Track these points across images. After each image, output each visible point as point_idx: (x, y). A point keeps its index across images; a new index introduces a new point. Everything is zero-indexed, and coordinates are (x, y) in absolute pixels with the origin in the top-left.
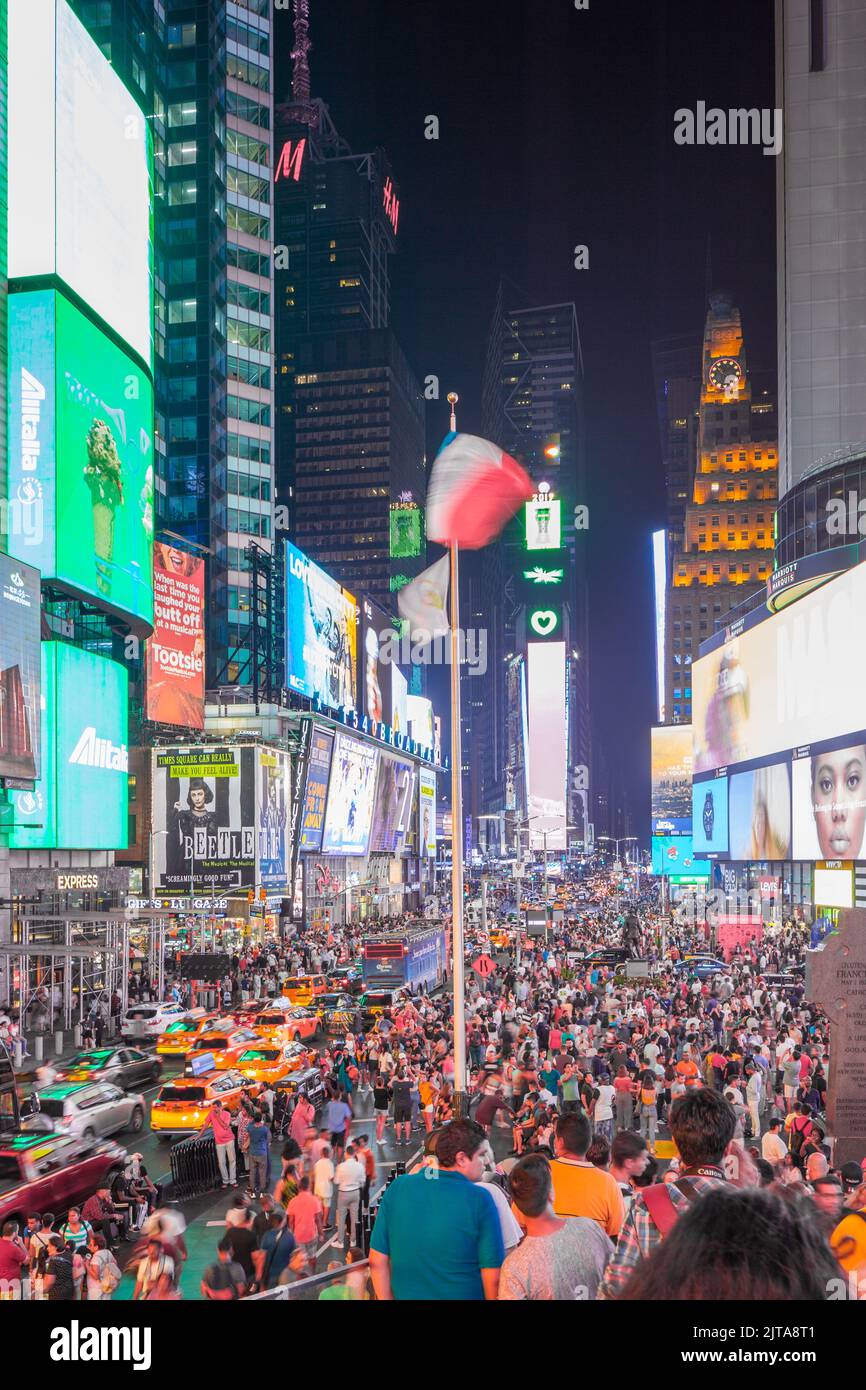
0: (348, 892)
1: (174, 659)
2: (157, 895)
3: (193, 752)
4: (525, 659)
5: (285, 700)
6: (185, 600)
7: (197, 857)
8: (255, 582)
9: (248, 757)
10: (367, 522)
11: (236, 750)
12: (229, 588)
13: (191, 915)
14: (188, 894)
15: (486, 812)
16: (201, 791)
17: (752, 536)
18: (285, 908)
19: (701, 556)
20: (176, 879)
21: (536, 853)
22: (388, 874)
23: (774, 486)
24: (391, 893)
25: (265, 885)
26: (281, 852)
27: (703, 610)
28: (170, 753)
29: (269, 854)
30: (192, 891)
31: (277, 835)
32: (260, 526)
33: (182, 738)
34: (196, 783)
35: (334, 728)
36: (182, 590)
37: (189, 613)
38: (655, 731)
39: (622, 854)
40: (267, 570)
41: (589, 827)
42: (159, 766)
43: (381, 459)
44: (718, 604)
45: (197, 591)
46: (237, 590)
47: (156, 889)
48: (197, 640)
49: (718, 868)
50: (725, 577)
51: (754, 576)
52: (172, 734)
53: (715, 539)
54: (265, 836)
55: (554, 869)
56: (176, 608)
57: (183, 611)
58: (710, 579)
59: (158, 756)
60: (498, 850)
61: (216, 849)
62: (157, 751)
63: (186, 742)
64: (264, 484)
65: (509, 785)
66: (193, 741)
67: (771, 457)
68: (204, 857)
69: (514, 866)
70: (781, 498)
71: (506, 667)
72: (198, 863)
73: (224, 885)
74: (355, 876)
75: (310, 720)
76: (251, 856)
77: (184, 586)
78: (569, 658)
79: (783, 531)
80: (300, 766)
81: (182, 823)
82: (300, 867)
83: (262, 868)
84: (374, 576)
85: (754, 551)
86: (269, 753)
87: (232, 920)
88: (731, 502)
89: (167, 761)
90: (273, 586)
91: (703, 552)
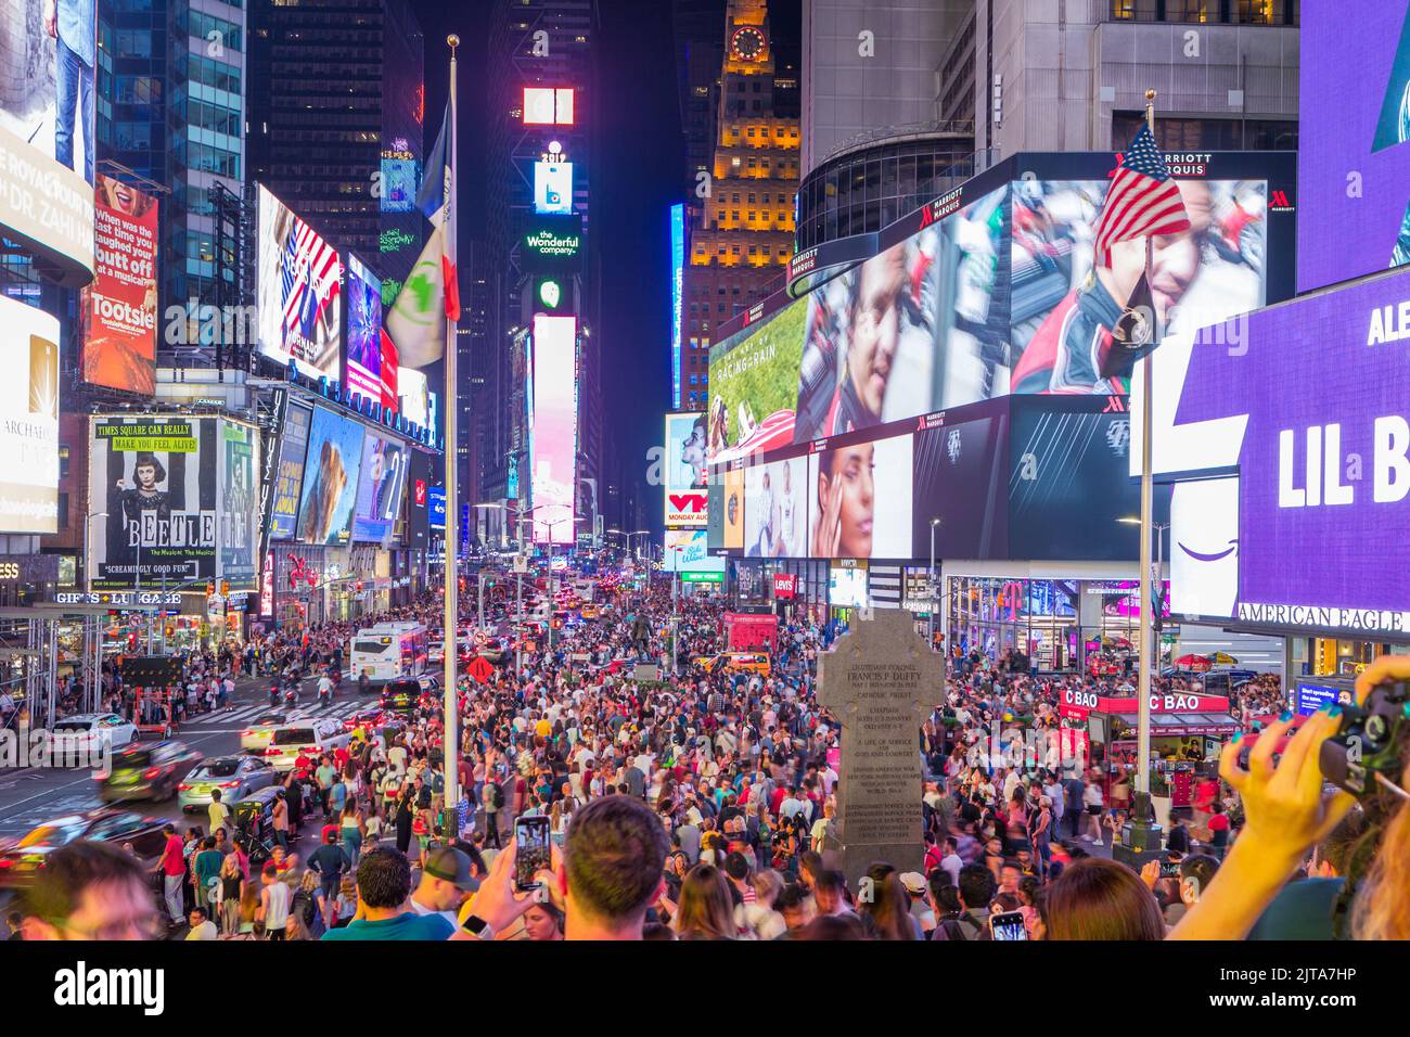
0: (327, 586)
1: (119, 312)
2: (95, 588)
3: (141, 422)
4: (531, 335)
5: (254, 366)
6: (134, 244)
7: (145, 544)
8: (220, 228)
9: (209, 430)
10: (354, 170)
11: (195, 422)
12: (189, 234)
13: (136, 611)
14: (133, 587)
15: (486, 500)
16: (151, 468)
17: (773, 217)
18: (252, 604)
19: (720, 234)
20: (118, 569)
21: (541, 546)
22: (374, 566)
23: (796, 166)
24: (376, 588)
25: (227, 578)
26: (248, 540)
27: (722, 292)
28: (111, 422)
29: (233, 542)
30: (137, 583)
31: (242, 521)
32: (227, 166)
33: (128, 405)
34: (144, 458)
35: (312, 401)
36: (130, 232)
37: (138, 259)
38: (669, 418)
39: (633, 548)
40: (236, 215)
41: (598, 519)
42: (98, 437)
43: (371, 100)
44: (736, 287)
45: (149, 234)
46: (199, 236)
47: (94, 581)
48: (148, 292)
49: (733, 565)
50: (744, 258)
51: (774, 260)
52: (112, 399)
53: (735, 218)
54: (228, 522)
55: (559, 564)
56: (122, 252)
57: (130, 257)
58: (729, 259)
59: (98, 425)
60: (498, 542)
61: (169, 536)
62: (96, 419)
63: (132, 410)
64: (232, 116)
65: (512, 471)
66: (141, 409)
67: (793, 135)
68: (153, 544)
69: (515, 561)
70: (802, 179)
71: (511, 340)
72: (146, 552)
73: (178, 577)
74: (334, 569)
75: (284, 391)
76: (211, 544)
77: (134, 228)
78: (578, 335)
79: (803, 215)
80: (272, 442)
81: (124, 504)
82: (270, 558)
83: (224, 559)
84: (365, 232)
85: (775, 233)
86: (235, 426)
87: (187, 618)
88: (751, 179)
89: (108, 431)
90: (242, 235)
91: (722, 230)
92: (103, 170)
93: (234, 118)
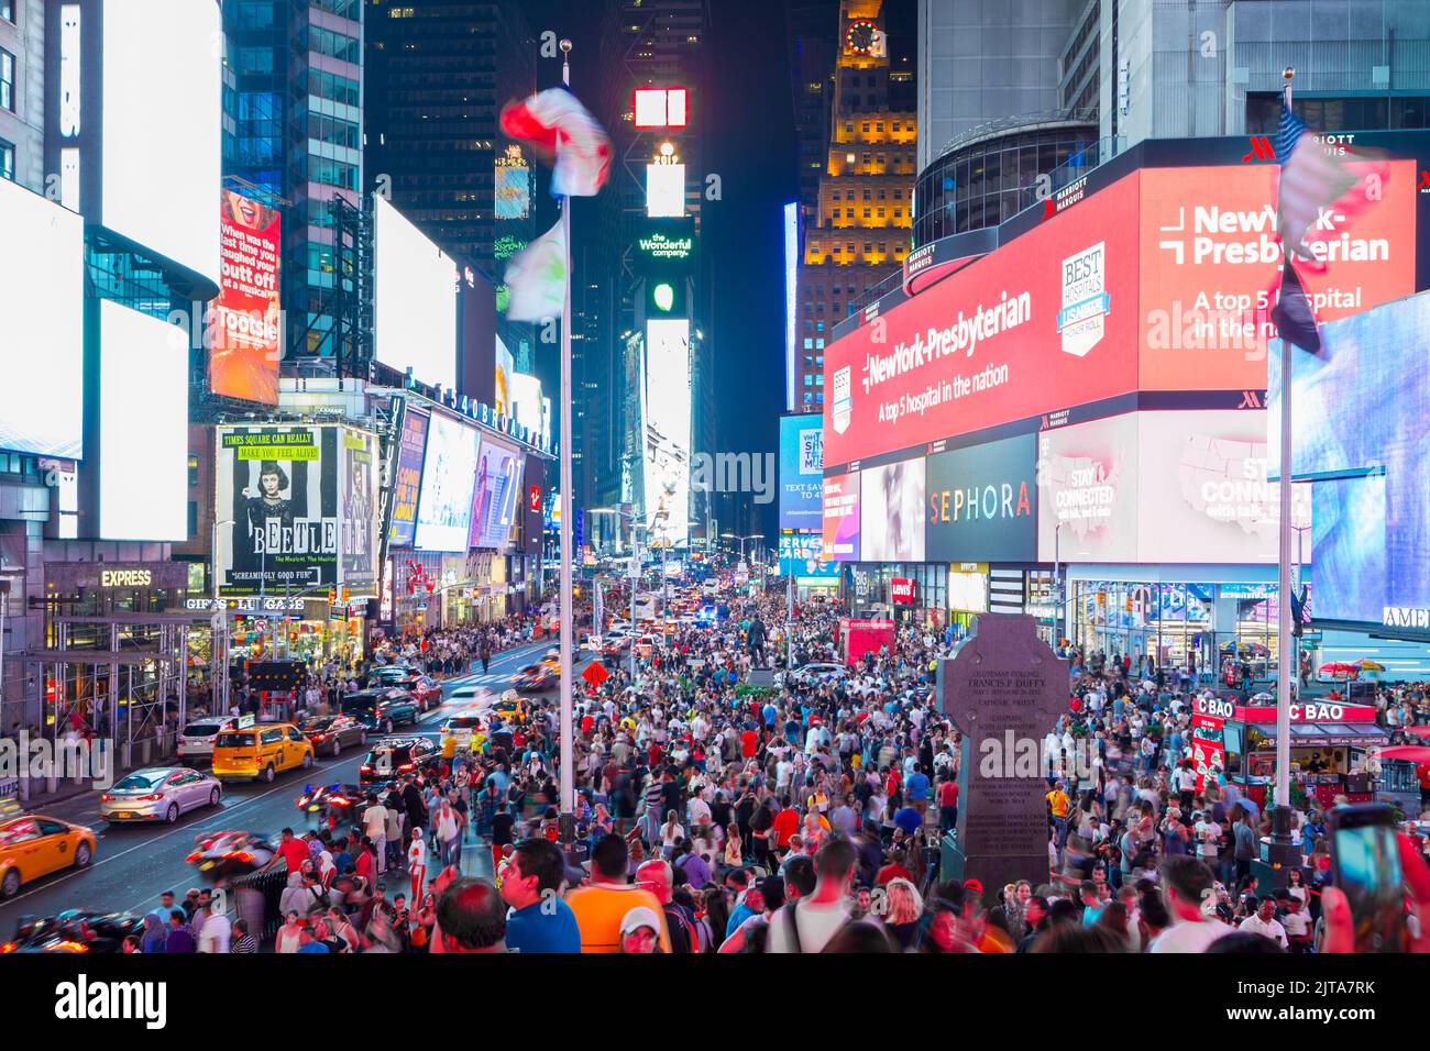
0: (444, 592)
2: (222, 594)
3: (265, 432)
4: (644, 338)
5: (372, 375)
6: (258, 258)
8: (339, 239)
9: (330, 438)
10: (469, 178)
11: (316, 430)
12: (310, 246)
13: (261, 617)
14: (258, 593)
15: (600, 504)
16: (275, 476)
17: (889, 213)
18: (372, 609)
19: (836, 232)
20: (244, 576)
21: (654, 551)
22: (489, 572)
23: (913, 160)
24: (492, 594)
25: (348, 584)
26: (368, 547)
27: (837, 291)
28: (237, 432)
29: (353, 548)
30: (262, 589)
32: (346, 178)
33: (253, 415)
34: (268, 466)
35: (429, 408)
36: (254, 246)
37: (262, 272)
38: (783, 420)
39: (747, 552)
40: (354, 227)
41: (712, 524)
42: (225, 446)
43: (486, 108)
44: (851, 285)
45: (271, 247)
46: (320, 247)
47: (221, 587)
48: (271, 304)
49: (849, 569)
50: (859, 257)
51: (890, 257)
52: (237, 409)
53: (850, 215)
54: (349, 528)
55: (673, 569)
56: (246, 266)
57: (254, 270)
58: (844, 258)
59: (224, 435)
60: (612, 547)
61: (292, 542)
62: (223, 429)
63: (256, 419)
64: (351, 128)
65: (626, 476)
66: (265, 419)
67: (910, 129)
68: (277, 551)
69: (629, 565)
70: (919, 173)
71: (624, 345)
72: (270, 557)
73: (301, 582)
74: (452, 575)
75: (402, 398)
76: (333, 551)
78: (693, 338)
79: (921, 209)
80: (390, 449)
81: (250, 512)
82: (388, 564)
84: (477, 239)
85: (891, 230)
86: (355, 435)
87: (309, 623)
88: (867, 175)
89: (234, 440)
90: (361, 246)
91: (837, 228)
92: (228, 185)
93: (353, 130)
